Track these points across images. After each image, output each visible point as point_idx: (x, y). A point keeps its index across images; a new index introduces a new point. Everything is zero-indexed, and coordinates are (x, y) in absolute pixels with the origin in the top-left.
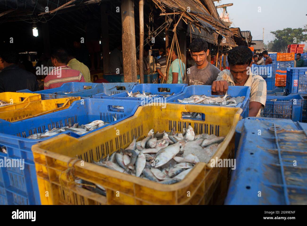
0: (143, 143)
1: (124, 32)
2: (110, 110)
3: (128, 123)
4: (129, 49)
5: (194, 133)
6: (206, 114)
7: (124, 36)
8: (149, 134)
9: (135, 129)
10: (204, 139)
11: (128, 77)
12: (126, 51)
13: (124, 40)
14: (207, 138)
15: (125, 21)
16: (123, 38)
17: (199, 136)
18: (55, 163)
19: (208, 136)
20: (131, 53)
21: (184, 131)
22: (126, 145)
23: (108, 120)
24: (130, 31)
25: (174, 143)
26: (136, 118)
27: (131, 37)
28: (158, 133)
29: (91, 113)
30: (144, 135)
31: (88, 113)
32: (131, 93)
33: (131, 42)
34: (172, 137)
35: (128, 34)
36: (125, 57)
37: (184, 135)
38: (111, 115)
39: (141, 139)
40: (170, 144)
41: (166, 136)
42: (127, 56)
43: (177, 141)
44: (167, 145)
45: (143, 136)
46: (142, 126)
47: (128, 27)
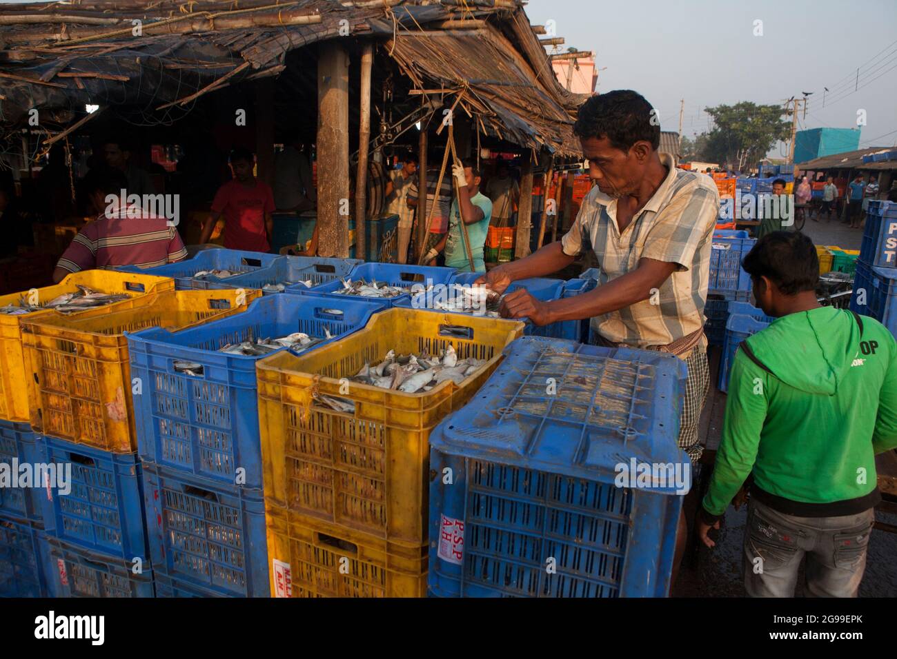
0: (379, 370)
1: (321, 126)
2: (318, 316)
3: (357, 339)
4: (334, 165)
5: (456, 356)
6: (474, 329)
7: (322, 135)
8: (386, 357)
9: (367, 349)
10: (469, 365)
11: (327, 230)
12: (324, 171)
13: (323, 145)
14: (475, 364)
15: (326, 98)
16: (319, 137)
17: (462, 362)
18: (289, 381)
19: (475, 362)
20: (337, 174)
21: (442, 353)
22: (353, 372)
23: (315, 332)
24: (337, 123)
25: (425, 369)
26: (369, 332)
27: (338, 137)
28: (402, 356)
29: (282, 318)
30: (380, 358)
31: (276, 319)
32: (349, 281)
33: (339, 149)
34: (422, 361)
35: (331, 129)
36: (321, 183)
37: (442, 359)
38: (319, 324)
39: (375, 365)
40: (419, 371)
41: (414, 359)
42: (327, 182)
43: (430, 366)
44: (415, 372)
45: (378, 360)
46: (377, 345)
47: (332, 114)
